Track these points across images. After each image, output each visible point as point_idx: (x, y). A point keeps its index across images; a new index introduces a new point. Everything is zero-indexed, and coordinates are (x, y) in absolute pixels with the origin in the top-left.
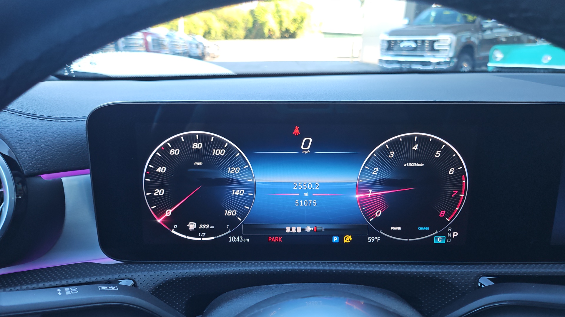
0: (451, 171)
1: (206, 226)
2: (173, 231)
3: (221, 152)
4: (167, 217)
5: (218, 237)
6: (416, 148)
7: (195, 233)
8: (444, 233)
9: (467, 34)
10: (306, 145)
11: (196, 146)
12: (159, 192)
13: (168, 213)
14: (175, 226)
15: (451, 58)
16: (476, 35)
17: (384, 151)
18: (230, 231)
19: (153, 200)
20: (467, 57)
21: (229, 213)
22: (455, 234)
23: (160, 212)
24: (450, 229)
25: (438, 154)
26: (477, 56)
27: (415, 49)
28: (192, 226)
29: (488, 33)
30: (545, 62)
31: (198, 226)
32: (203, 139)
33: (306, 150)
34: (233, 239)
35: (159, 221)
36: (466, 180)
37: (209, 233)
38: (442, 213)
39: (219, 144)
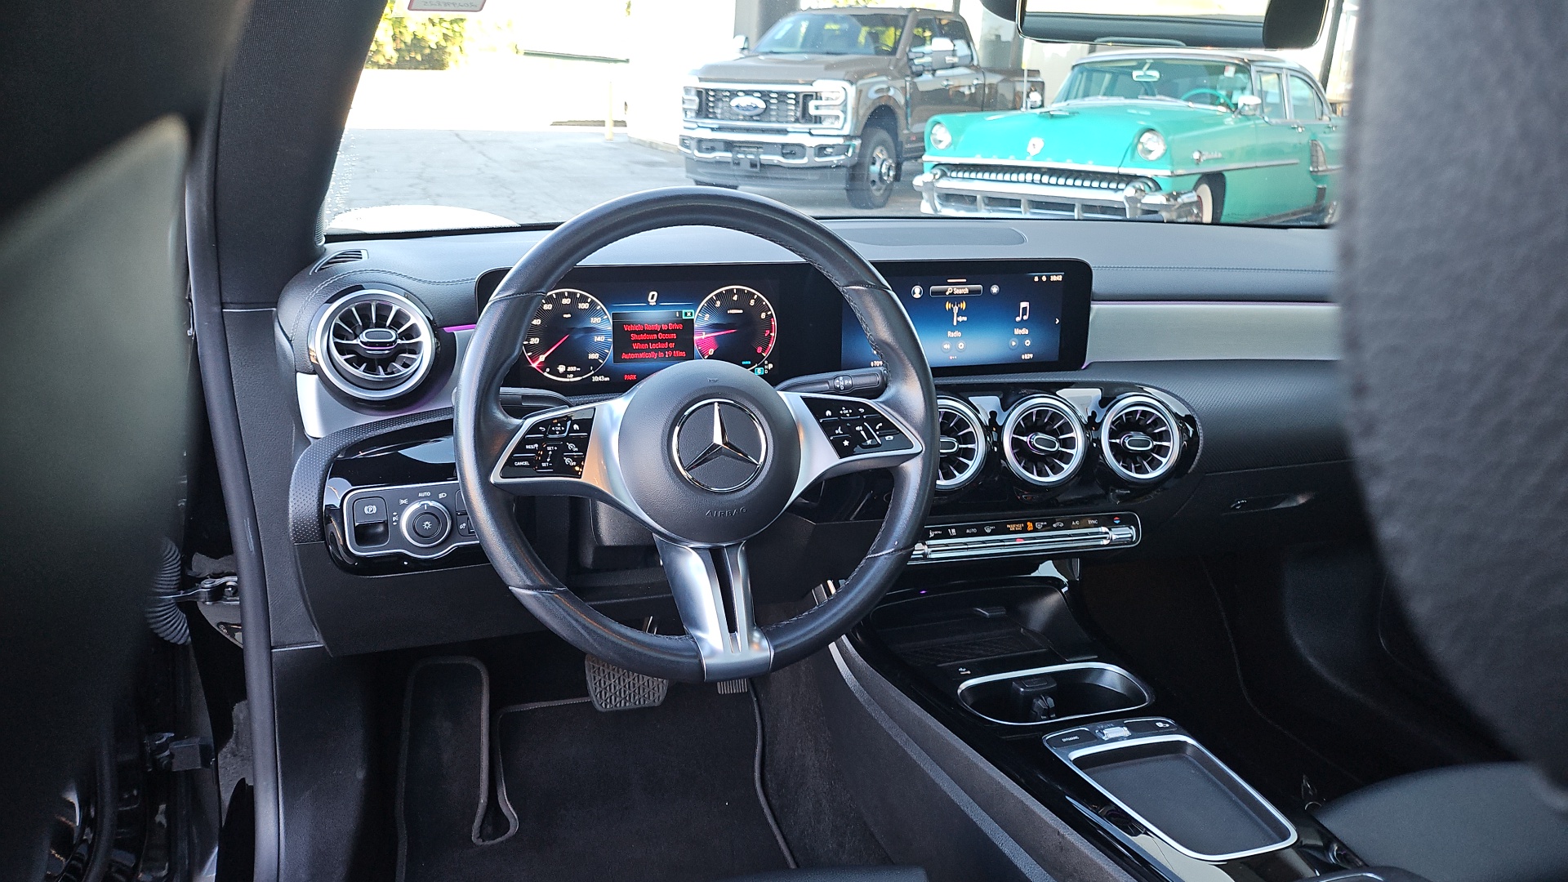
0: (763, 316)
1: (573, 369)
2: (545, 374)
3: (585, 306)
4: (541, 362)
5: (584, 377)
6: (735, 298)
7: (564, 375)
8: (763, 365)
9: (882, 82)
10: (652, 298)
11: (566, 301)
12: (535, 341)
13: (542, 358)
14: (548, 370)
15: (848, 137)
16: (900, 83)
17: (712, 302)
18: (593, 372)
19: (529, 348)
20: (883, 135)
21: (592, 356)
22: (771, 366)
23: (533, 358)
24: (766, 362)
25: (752, 302)
26: (904, 132)
27: (764, 115)
28: (562, 369)
29: (927, 76)
30: (1033, 151)
31: (566, 368)
32: (571, 295)
33: (653, 302)
34: (595, 379)
35: (534, 365)
36: (774, 323)
37: (575, 374)
38: (759, 350)
39: (584, 299)
